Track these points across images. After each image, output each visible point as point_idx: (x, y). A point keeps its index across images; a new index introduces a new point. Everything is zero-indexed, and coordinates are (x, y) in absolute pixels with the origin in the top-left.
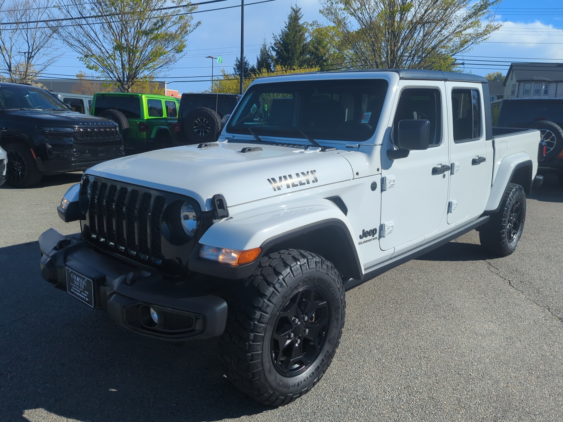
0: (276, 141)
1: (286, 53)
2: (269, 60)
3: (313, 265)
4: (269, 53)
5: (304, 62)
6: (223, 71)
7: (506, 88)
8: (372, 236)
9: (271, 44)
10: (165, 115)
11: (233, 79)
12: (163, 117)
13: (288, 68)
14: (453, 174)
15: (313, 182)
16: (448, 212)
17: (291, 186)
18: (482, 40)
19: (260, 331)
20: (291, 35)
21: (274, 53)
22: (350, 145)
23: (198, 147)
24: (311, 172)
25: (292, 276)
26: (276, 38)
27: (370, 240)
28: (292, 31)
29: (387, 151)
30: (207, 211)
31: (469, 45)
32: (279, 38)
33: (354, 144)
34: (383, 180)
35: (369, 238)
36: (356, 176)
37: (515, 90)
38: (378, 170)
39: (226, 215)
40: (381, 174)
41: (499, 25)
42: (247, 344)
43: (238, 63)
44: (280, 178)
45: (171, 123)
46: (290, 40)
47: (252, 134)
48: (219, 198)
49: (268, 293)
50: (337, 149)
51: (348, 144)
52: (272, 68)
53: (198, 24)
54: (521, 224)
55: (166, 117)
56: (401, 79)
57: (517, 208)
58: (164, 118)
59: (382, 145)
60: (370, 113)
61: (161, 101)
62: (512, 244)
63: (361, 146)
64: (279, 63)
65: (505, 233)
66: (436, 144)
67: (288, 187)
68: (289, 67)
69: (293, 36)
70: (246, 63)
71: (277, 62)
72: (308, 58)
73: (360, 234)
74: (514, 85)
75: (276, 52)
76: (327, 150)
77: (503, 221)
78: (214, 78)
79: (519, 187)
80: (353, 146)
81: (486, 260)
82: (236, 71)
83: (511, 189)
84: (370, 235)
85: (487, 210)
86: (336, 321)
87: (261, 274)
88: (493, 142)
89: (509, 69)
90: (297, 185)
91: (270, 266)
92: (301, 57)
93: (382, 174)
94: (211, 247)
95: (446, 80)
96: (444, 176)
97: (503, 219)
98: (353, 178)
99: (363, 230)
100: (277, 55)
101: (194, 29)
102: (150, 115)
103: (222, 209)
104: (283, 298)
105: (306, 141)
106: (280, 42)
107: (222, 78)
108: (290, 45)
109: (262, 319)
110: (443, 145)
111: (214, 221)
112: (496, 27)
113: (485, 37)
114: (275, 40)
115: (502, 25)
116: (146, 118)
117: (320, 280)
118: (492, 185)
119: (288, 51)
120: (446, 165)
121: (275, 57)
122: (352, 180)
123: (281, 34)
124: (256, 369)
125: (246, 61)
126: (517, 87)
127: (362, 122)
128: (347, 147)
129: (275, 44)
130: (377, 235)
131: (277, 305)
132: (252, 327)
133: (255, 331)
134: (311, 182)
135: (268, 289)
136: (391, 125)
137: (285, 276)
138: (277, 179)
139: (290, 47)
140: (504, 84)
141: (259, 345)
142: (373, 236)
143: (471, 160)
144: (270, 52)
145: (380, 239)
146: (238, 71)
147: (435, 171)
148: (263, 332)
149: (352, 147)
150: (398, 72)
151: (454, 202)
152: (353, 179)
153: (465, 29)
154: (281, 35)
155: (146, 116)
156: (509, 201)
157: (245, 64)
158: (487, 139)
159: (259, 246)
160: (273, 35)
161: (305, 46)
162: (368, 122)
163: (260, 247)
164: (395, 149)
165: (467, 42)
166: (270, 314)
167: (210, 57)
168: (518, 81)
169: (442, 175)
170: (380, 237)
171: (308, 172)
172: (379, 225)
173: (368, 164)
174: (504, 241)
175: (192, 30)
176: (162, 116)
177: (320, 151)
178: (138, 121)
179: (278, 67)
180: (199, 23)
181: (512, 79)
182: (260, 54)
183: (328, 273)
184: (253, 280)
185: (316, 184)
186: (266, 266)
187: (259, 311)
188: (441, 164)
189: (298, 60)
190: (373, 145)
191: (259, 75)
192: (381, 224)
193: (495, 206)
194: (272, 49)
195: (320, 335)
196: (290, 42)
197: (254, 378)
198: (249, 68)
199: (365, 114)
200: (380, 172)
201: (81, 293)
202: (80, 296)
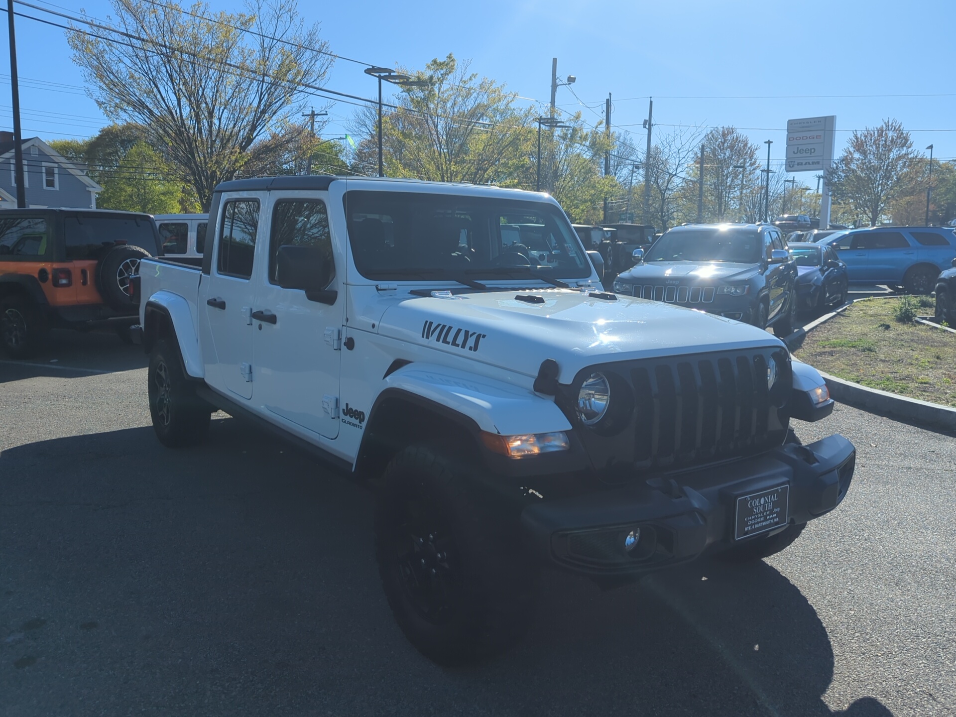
201: (766, 520)
202: (764, 524)
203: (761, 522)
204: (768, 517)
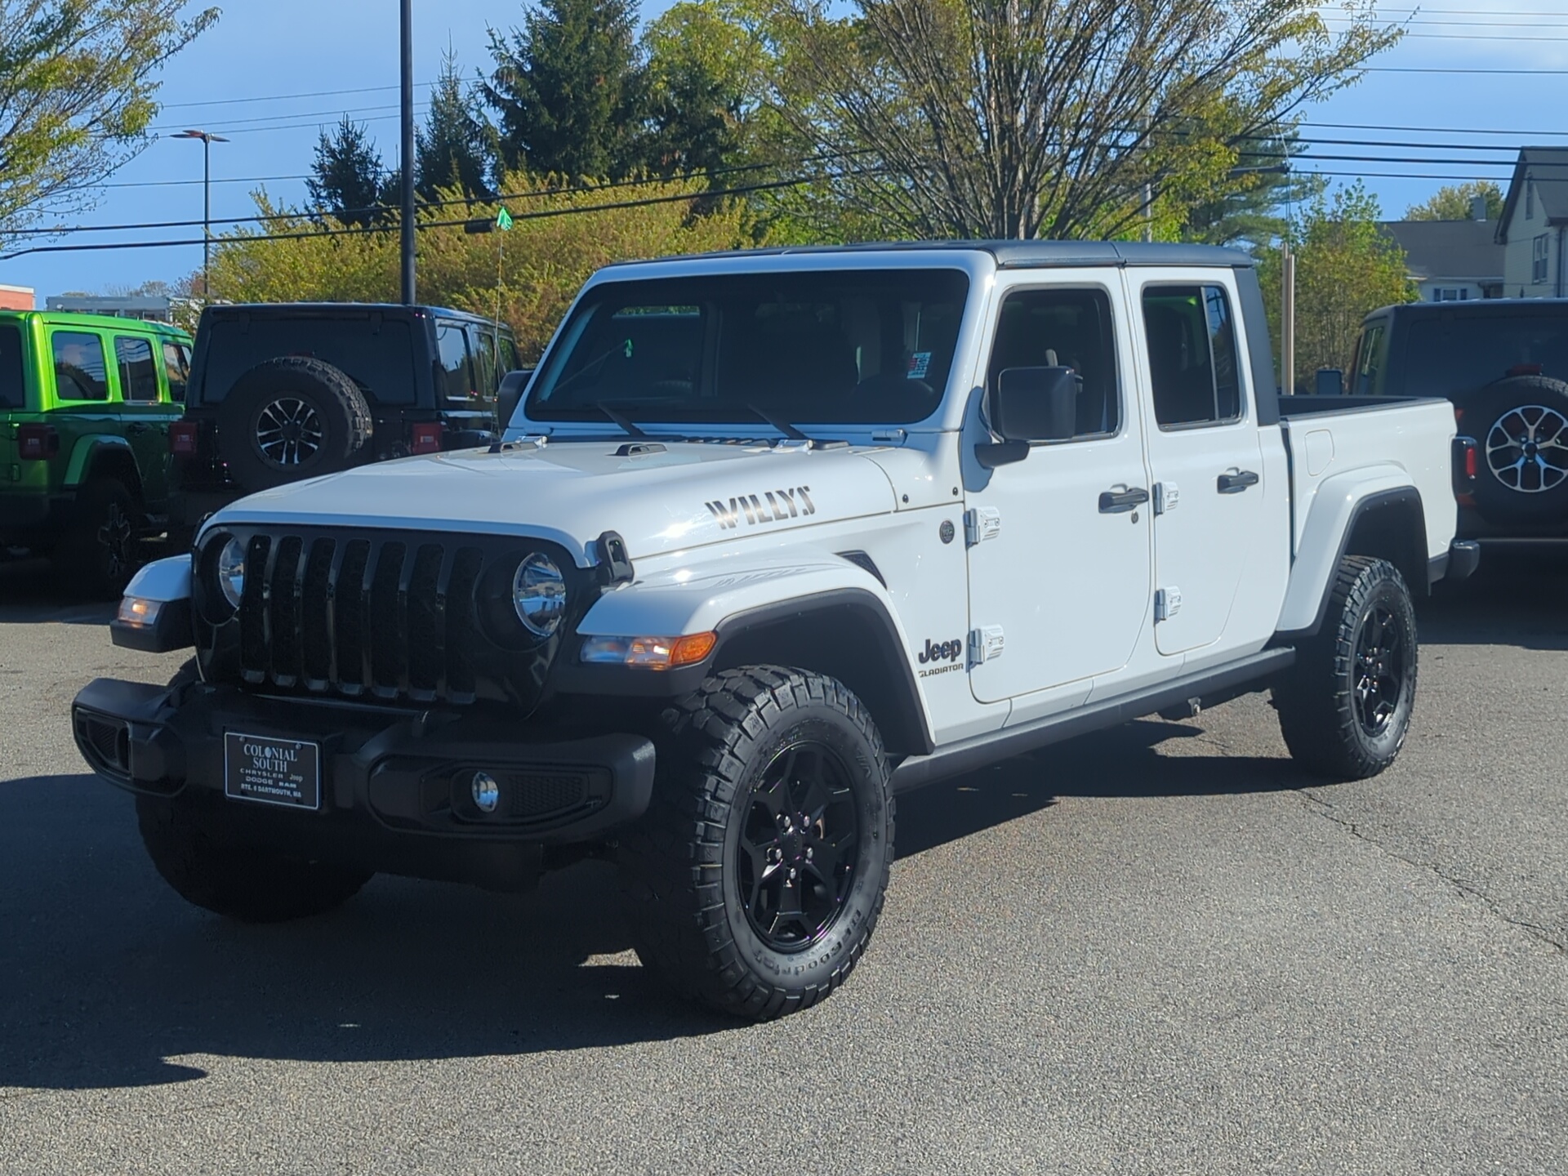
0: (684, 434)
1: (551, 115)
2: (473, 144)
3: (818, 692)
4: (473, 115)
5: (637, 150)
6: (261, 199)
7: (1509, 251)
8: (950, 657)
9: (480, 74)
10: (115, 395)
11: (308, 235)
12: (110, 399)
13: (561, 185)
14: (1161, 513)
15: (806, 513)
16: (1156, 620)
17: (757, 520)
18: (1338, 82)
19: (717, 819)
20: (571, 36)
21: (495, 117)
22: (883, 435)
23: (490, 451)
24: (799, 490)
25: (777, 708)
26: (503, 51)
27: (945, 670)
28: (576, 19)
29: (976, 446)
30: (589, 565)
31: (1294, 101)
32: (514, 50)
33: (891, 430)
34: (969, 519)
35: (942, 663)
36: (902, 505)
37: (1545, 260)
38: (955, 492)
39: (628, 578)
40: (963, 502)
41: (1395, 30)
42: (691, 844)
43: (328, 161)
44: (733, 501)
45: (137, 423)
46: (567, 59)
47: (614, 419)
48: (614, 538)
49: (728, 739)
50: (850, 445)
51: (878, 430)
52: (485, 179)
53: (204, 20)
54: (1405, 681)
55: (121, 400)
56: (1000, 267)
57: (1385, 631)
58: (112, 404)
59: (961, 430)
60: (928, 354)
61: (99, 336)
62: (1380, 740)
63: (909, 436)
64: (522, 158)
65: (1347, 701)
66: (1108, 432)
67: (751, 522)
68: (566, 177)
69: (578, 42)
70: (364, 160)
71: (510, 155)
72: (649, 136)
73: (920, 651)
74: (1541, 237)
75: (503, 108)
76: (827, 446)
77: (1338, 666)
78: (215, 231)
79: (1382, 565)
80: (889, 435)
81: (1303, 790)
82: (319, 196)
83: (1355, 572)
84: (944, 657)
85: (1281, 629)
86: (873, 840)
87: (707, 707)
88: (1286, 434)
89: (1511, 176)
90: (770, 519)
91: (724, 689)
92: (620, 133)
93: (966, 502)
94: (604, 639)
95: (1123, 265)
96: (1135, 518)
97: (1338, 659)
98: (895, 509)
99: (928, 642)
100: (508, 121)
101: (188, 39)
102: (62, 395)
103: (620, 563)
104: (760, 751)
105: (770, 429)
106: (520, 67)
107: (258, 230)
108: (569, 78)
109: (719, 792)
110: (1126, 436)
111: (604, 589)
112: (1385, 37)
113: (1348, 74)
114: (501, 58)
115: (1405, 30)
116: (46, 406)
117: (834, 728)
118: (1293, 558)
119: (556, 104)
120: (1137, 489)
121: (501, 133)
122: (892, 514)
123: (527, 33)
124: (710, 905)
125: (363, 148)
126: (1553, 246)
127: (909, 377)
128: (875, 439)
129: (499, 76)
130: (962, 658)
131: (748, 766)
132: (700, 809)
133: (706, 815)
134: (800, 513)
135: (728, 731)
136: (980, 380)
137: (760, 706)
138: (727, 504)
139: (567, 89)
140: (1502, 237)
141: (717, 848)
142: (953, 660)
143: (1215, 479)
144: (479, 111)
145: (972, 671)
146: (329, 197)
147: (1107, 503)
148: (724, 821)
149: (888, 439)
150: (991, 250)
151: (1172, 591)
152: (896, 512)
153: (1276, 41)
154: (524, 37)
155: (49, 398)
156: (1350, 605)
157: (360, 163)
158: (1262, 422)
159: (712, 628)
160: (492, 35)
161: (633, 83)
162: (923, 376)
163: (714, 631)
164: (995, 441)
165: (1284, 89)
166: (735, 782)
167: (192, 134)
168: (1552, 222)
169: (1128, 514)
170: (971, 664)
171: (791, 491)
172: (967, 633)
173: (930, 478)
174: (1349, 727)
175: (178, 43)
176: (105, 398)
177: (812, 448)
178: (15, 420)
179: (517, 181)
180: (210, 15)
181: (1529, 214)
182: (431, 119)
183: (851, 715)
184: (692, 718)
185: (810, 519)
186: (716, 692)
187: (712, 774)
188: (1124, 486)
189: (605, 148)
190: (939, 430)
191: (432, 216)
192: (972, 629)
193: (1307, 616)
194: (487, 97)
195: (839, 872)
196: (568, 68)
197: (707, 926)
198: (380, 182)
199: (915, 356)
200: (959, 497)
201: (275, 786)
202: (274, 791)
203: (268, 785)
204: (281, 784)
